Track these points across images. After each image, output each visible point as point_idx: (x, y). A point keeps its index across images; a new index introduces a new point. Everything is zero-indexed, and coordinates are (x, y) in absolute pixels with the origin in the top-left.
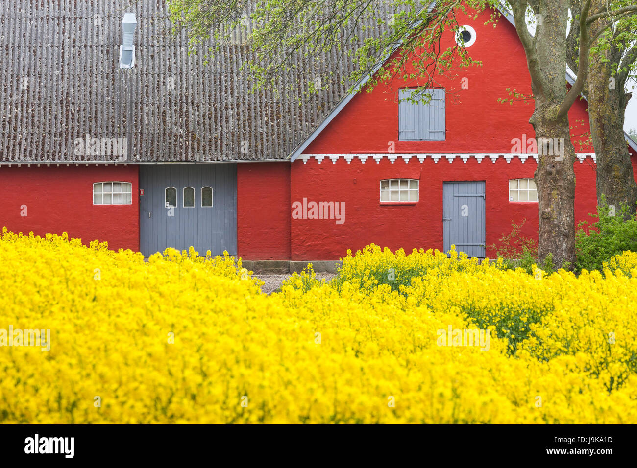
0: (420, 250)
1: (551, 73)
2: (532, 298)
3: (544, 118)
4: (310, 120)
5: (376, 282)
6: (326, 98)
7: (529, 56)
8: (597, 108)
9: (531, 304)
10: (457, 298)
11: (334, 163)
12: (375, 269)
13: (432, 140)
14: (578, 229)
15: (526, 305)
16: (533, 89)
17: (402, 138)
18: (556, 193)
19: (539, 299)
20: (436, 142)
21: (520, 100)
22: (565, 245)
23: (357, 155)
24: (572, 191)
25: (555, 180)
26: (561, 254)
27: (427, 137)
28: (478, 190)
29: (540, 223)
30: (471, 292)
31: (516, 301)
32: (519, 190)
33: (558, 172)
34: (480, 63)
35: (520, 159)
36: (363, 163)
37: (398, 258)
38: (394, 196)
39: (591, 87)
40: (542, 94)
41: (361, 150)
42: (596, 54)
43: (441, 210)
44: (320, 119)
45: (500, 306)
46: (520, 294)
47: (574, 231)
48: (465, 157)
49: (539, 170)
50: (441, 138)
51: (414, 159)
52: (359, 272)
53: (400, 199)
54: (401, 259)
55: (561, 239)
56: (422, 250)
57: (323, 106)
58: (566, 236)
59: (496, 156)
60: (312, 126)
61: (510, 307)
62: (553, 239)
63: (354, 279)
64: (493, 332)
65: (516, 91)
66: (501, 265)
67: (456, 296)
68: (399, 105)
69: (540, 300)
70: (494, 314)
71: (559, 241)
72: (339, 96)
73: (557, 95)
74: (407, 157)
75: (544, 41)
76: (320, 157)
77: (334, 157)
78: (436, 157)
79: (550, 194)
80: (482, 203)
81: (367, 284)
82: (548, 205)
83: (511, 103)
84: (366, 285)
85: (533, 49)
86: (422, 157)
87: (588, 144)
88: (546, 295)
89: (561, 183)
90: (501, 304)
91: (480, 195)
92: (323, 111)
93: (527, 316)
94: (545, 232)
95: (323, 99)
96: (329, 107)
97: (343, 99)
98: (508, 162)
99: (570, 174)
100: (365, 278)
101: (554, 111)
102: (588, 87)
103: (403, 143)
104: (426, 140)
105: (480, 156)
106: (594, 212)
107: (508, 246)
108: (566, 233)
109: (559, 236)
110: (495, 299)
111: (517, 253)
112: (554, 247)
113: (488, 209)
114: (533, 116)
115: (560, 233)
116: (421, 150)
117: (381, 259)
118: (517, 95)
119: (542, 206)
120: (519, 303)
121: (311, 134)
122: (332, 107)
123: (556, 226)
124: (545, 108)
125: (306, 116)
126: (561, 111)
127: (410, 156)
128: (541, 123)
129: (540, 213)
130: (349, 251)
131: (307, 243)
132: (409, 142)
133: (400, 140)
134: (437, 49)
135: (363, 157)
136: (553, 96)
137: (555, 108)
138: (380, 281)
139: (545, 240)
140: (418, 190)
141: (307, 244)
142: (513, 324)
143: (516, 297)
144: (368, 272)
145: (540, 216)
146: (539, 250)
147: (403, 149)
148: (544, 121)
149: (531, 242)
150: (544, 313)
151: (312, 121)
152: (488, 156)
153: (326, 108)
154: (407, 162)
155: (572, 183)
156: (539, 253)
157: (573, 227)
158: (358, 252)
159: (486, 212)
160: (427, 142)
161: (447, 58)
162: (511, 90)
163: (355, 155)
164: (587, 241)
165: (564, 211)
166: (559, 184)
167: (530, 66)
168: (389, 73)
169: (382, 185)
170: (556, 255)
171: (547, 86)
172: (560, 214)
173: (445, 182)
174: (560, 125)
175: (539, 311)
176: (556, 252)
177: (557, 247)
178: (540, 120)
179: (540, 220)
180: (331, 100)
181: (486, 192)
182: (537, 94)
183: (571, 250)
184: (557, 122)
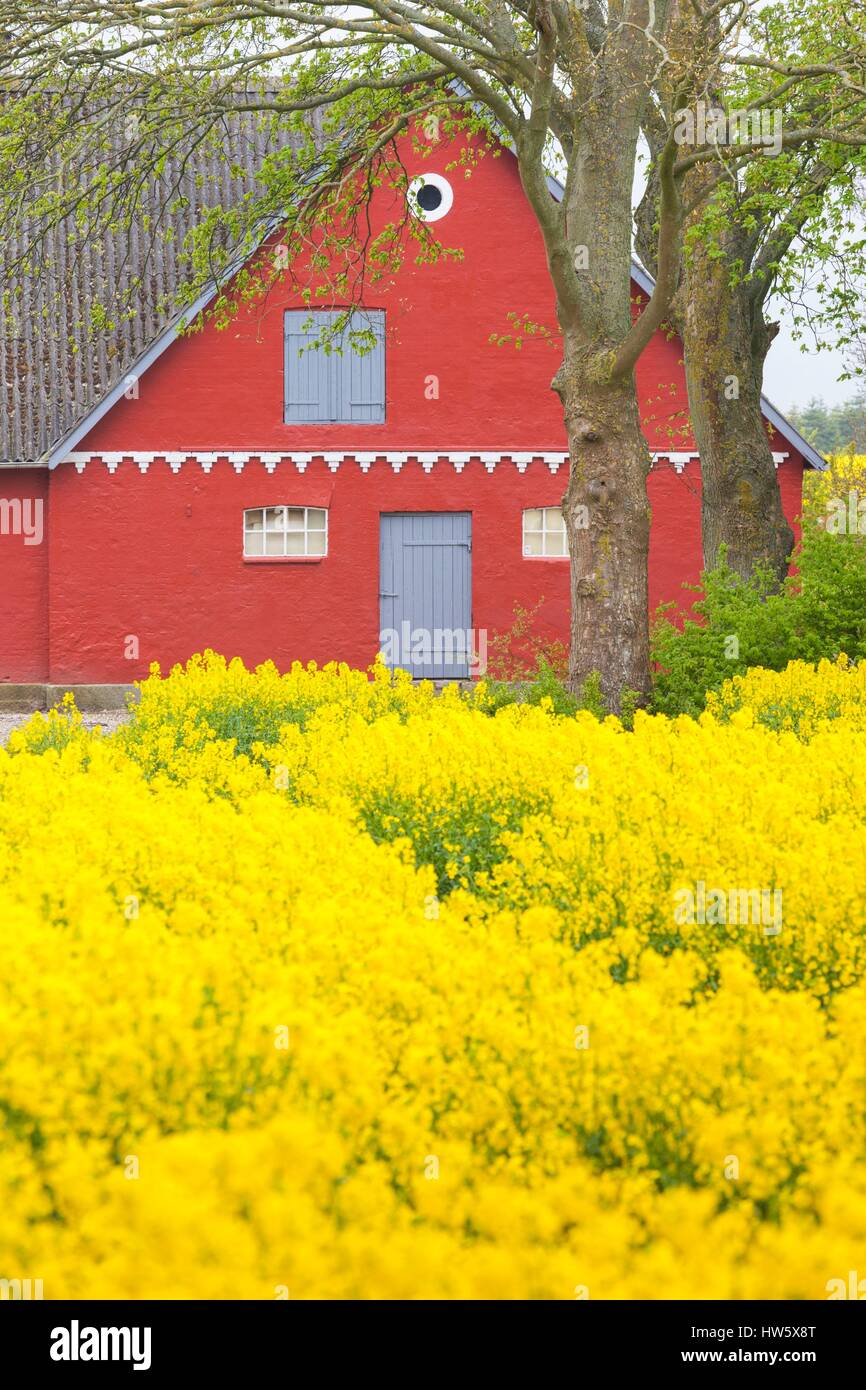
0: (309, 666)
1: (599, 281)
2: (518, 773)
3: (582, 379)
4: (91, 379)
5: (212, 733)
6: (126, 330)
7: (551, 245)
8: (702, 357)
9: (517, 788)
10: (360, 773)
11: (144, 471)
12: (209, 707)
13: (356, 423)
14: (655, 618)
15: (506, 790)
16: (560, 317)
17: (293, 418)
18: (608, 540)
19: (534, 776)
20: (368, 426)
21: (539, 337)
22: (626, 653)
23: (194, 455)
24: (645, 539)
25: (606, 512)
26: (618, 673)
27: (347, 415)
28: (458, 530)
29: (574, 607)
30: (391, 760)
31: (485, 780)
32: (545, 531)
33: (612, 496)
34: (459, 254)
35: (548, 464)
36: (207, 471)
37: (262, 682)
38: (275, 544)
39: (690, 310)
40: (579, 325)
41: (202, 443)
42: (699, 240)
43: (376, 575)
44: (114, 375)
45: (450, 791)
46: (491, 765)
47: (647, 625)
48: (428, 459)
49: (572, 490)
50: (376, 417)
51: (318, 464)
52: (174, 712)
53: (286, 551)
54: (268, 683)
55: (619, 641)
56: (312, 665)
57: (120, 348)
58: (631, 634)
59: (495, 457)
60: (97, 391)
61: (470, 794)
62: (601, 641)
63: (164, 729)
64: (406, 852)
65: (530, 319)
66: (482, 697)
67: (358, 770)
68: (286, 345)
69: (538, 779)
70: (438, 809)
71: (615, 645)
72: (156, 325)
73: (612, 329)
74: (301, 459)
75: (584, 211)
76: (112, 459)
77: (144, 458)
78: (365, 459)
79: (594, 543)
80: (464, 560)
81: (191, 739)
82: (590, 567)
83: (518, 346)
84: (188, 741)
85: (558, 229)
86: (334, 459)
87: (685, 433)
88: (550, 767)
89: (619, 519)
90: (454, 785)
91: (460, 542)
92: (120, 359)
93: (507, 811)
94: (585, 625)
95: (120, 333)
96: (133, 350)
97: (164, 333)
98: (522, 471)
99: (638, 501)
100: (187, 726)
101: (604, 364)
102: (683, 310)
103: (293, 430)
104: (343, 423)
105: (459, 459)
106: (696, 580)
107: (505, 655)
108: (629, 628)
109: (614, 634)
110: (440, 777)
111: (524, 670)
112: (604, 658)
113: (477, 572)
114: (559, 374)
115: (616, 628)
116: (335, 444)
117: (224, 685)
118: (531, 329)
119: (579, 568)
120: (491, 785)
121: (94, 408)
122: (139, 350)
123: (609, 611)
124: (584, 356)
125: (84, 369)
126: (619, 364)
127: (308, 457)
128: (576, 390)
129: (574, 583)
130: (155, 667)
131: (84, 645)
132: (306, 426)
133: (288, 422)
134: (362, 226)
135: (207, 459)
136: (601, 330)
137: (608, 357)
138: (219, 731)
139: (584, 643)
140: (326, 530)
141: (85, 648)
142: (477, 830)
143: (483, 772)
144: (193, 712)
145: (573, 591)
146: (571, 666)
147: (293, 442)
148: (583, 383)
149: (557, 646)
150: (545, 807)
151: (97, 380)
152: (479, 458)
153: (126, 352)
154: (302, 471)
155: (642, 518)
156: (571, 672)
157: (645, 614)
158: (177, 669)
159: (474, 580)
160: (344, 427)
161: (389, 246)
162: (520, 315)
163: (189, 455)
164: (678, 644)
165: (625, 581)
166: (615, 521)
167: (552, 265)
168: (259, 282)
169: (248, 519)
170: (607, 675)
171: (589, 309)
172: (616, 587)
173: (384, 514)
174: (618, 393)
175: (533, 802)
176: (607, 668)
177: (610, 659)
178: (574, 381)
179: (574, 598)
180: (138, 334)
181: (474, 536)
182: (567, 325)
183: (643, 664)
184: (611, 387)
